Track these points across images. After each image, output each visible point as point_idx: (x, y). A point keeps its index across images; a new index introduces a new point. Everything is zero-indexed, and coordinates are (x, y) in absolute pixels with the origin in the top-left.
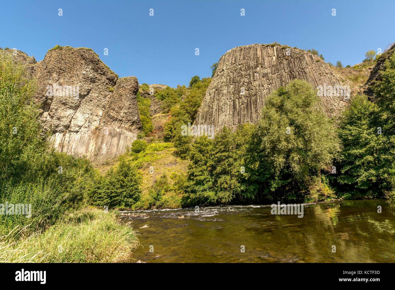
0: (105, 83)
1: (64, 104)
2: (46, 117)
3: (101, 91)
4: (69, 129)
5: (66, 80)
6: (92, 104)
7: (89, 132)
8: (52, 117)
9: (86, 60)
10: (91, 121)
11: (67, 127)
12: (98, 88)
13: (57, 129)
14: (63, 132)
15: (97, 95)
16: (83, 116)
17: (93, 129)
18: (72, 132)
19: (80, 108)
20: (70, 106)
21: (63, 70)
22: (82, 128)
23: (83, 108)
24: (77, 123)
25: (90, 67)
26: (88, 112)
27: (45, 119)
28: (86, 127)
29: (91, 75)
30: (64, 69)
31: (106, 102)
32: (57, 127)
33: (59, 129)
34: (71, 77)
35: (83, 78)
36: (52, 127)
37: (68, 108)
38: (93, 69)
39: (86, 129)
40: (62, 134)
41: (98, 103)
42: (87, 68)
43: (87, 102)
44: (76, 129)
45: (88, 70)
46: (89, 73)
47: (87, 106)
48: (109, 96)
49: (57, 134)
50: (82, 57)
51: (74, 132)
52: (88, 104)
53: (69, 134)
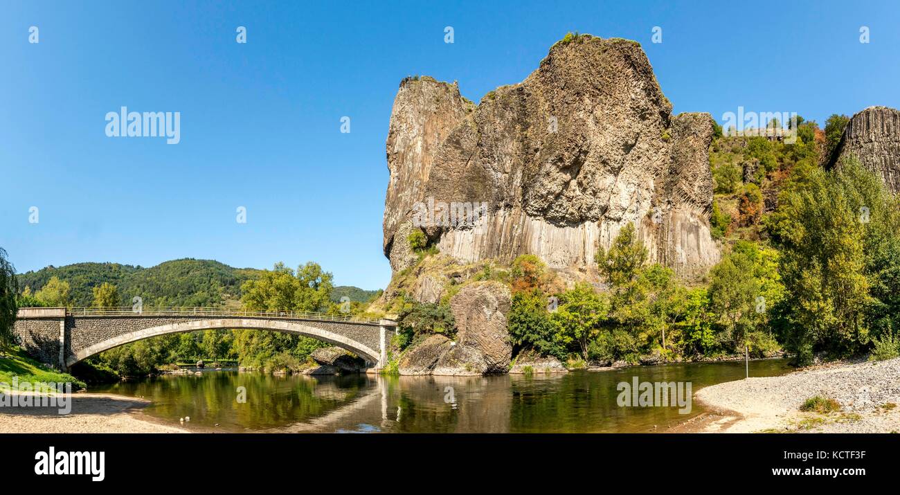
0: (658, 122)
1: (604, 163)
2: (574, 191)
3: (653, 139)
4: (607, 214)
5: (607, 112)
6: (640, 165)
7: (637, 220)
8: (584, 190)
9: (635, 69)
10: (640, 199)
11: (604, 210)
12: (649, 132)
13: (588, 214)
14: (598, 219)
15: (647, 146)
16: (628, 190)
17: (643, 217)
18: (611, 219)
19: (623, 173)
20: (612, 168)
21: (599, 90)
22: (626, 213)
23: (627, 172)
24: (620, 203)
25: (642, 85)
26: (634, 181)
27: (572, 194)
28: (633, 212)
29: (642, 103)
30: (600, 87)
31: (659, 163)
32: (589, 209)
33: (593, 213)
34: (613, 105)
35: (631, 108)
36: (583, 211)
37: (609, 171)
38: (645, 90)
39: (634, 216)
40: (596, 223)
41: (647, 164)
42: (635, 86)
43: (633, 160)
44: (618, 215)
45: (638, 90)
46: (640, 97)
47: (632, 168)
48: (663, 150)
49: (587, 223)
50: (626, 60)
51: (615, 221)
52: (635, 165)
53: (606, 224)
